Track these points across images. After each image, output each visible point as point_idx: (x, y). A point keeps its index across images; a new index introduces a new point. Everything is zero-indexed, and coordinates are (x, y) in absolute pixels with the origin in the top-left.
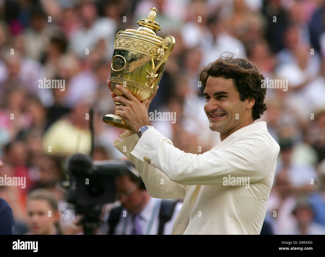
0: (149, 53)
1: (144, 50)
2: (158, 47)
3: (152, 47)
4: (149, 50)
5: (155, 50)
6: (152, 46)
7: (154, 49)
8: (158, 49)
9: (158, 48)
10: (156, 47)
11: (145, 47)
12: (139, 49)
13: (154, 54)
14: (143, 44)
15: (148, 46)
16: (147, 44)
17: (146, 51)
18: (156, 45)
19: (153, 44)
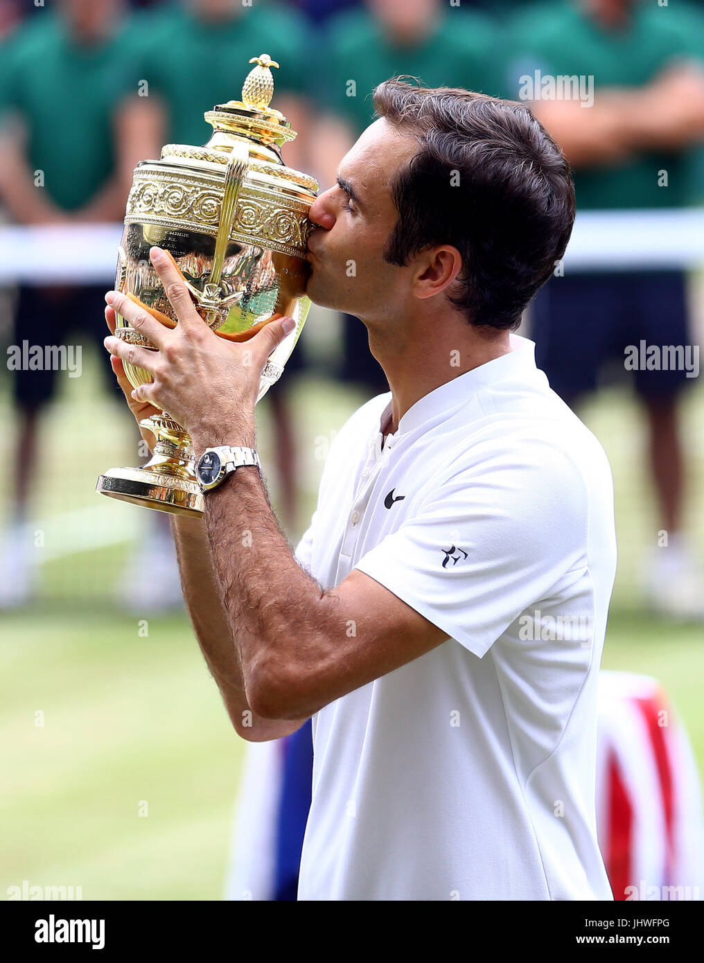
0: (190, 219)
3: (198, 196)
6: (197, 192)
7: (207, 202)
10: (214, 192)
11: (172, 198)
12: (156, 210)
13: (208, 218)
14: (168, 190)
15: (182, 194)
16: (179, 185)
17: (179, 213)
18: (213, 186)
19: (201, 185)
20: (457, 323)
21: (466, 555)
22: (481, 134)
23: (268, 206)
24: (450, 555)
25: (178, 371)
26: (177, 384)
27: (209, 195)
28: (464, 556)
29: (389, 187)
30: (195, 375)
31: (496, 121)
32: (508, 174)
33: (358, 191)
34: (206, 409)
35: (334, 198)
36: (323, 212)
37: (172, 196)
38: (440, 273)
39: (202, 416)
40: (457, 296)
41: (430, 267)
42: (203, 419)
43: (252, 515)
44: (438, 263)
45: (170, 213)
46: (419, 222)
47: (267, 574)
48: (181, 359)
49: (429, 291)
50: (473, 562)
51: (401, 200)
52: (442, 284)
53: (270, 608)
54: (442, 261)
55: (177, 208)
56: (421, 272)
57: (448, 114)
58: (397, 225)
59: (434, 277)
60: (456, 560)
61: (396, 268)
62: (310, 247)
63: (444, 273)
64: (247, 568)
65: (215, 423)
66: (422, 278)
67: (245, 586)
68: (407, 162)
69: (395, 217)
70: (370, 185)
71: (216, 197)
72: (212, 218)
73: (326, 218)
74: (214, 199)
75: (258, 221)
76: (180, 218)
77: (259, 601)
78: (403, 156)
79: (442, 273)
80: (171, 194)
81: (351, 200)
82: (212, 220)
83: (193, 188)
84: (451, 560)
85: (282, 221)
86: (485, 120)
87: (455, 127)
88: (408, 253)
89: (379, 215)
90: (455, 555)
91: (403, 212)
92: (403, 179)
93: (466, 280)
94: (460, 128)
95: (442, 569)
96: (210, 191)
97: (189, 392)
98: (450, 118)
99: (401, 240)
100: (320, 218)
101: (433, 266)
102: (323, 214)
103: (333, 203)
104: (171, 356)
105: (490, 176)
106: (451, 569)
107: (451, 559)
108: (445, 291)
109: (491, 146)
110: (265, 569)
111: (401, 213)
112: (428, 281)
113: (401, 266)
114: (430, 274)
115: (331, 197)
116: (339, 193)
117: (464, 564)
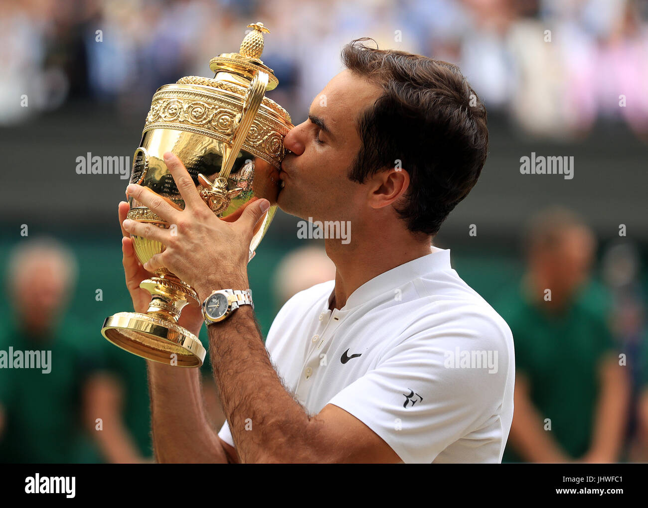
0: (209, 129)
1: (194, 121)
2: (234, 111)
3: (216, 112)
4: (207, 121)
5: (228, 121)
6: (217, 109)
7: (223, 117)
8: (235, 116)
9: (235, 113)
10: (230, 111)
11: (195, 112)
12: (180, 119)
13: (223, 129)
14: (192, 105)
15: (203, 110)
16: (202, 103)
17: (200, 123)
18: (229, 106)
19: (219, 103)
20: (398, 229)
21: (422, 399)
22: (429, 85)
23: (267, 127)
24: (409, 399)
25: (189, 241)
26: (187, 250)
27: (226, 112)
28: (420, 399)
29: (355, 122)
30: (202, 245)
31: (438, 75)
32: (449, 116)
33: (329, 124)
34: (212, 269)
35: (304, 131)
36: (295, 141)
37: (195, 110)
38: (390, 189)
39: (209, 274)
40: (401, 208)
41: (383, 184)
42: (209, 276)
43: (254, 352)
44: (389, 182)
45: (194, 123)
46: (378, 150)
47: (269, 398)
48: (191, 232)
49: (381, 203)
50: (425, 404)
51: (365, 131)
52: (393, 198)
53: (272, 425)
54: (393, 180)
55: (199, 119)
56: (376, 188)
57: (403, 69)
58: (360, 152)
59: (386, 192)
60: (414, 402)
61: (357, 185)
62: (284, 168)
63: (395, 189)
64: (253, 393)
65: (220, 280)
66: (376, 193)
67: (251, 406)
68: (372, 103)
69: (358, 145)
70: (339, 121)
71: (231, 114)
72: (226, 130)
73: (297, 146)
74: (228, 116)
75: (259, 137)
76: (201, 127)
77: (263, 419)
78: (367, 98)
79: (393, 189)
80: (194, 109)
81: (321, 132)
82: (226, 131)
83: (213, 106)
84: (410, 403)
85: (275, 140)
86: (430, 74)
87: (409, 78)
88: (367, 173)
89: (346, 143)
90: (413, 398)
91: (366, 141)
92: (367, 116)
93: (410, 195)
94: (414, 80)
95: (402, 409)
96: (226, 110)
97: (198, 256)
98: (405, 72)
99: (363, 163)
100: (292, 145)
101: (385, 184)
102: (295, 143)
103: (303, 135)
104: (182, 229)
105: (436, 117)
106: (410, 409)
107: (410, 401)
108: (392, 204)
109: (437, 94)
110: (267, 395)
111: (364, 143)
112: (381, 195)
113: (360, 184)
114: (382, 190)
115: (302, 130)
116: (309, 127)
117: (418, 405)
